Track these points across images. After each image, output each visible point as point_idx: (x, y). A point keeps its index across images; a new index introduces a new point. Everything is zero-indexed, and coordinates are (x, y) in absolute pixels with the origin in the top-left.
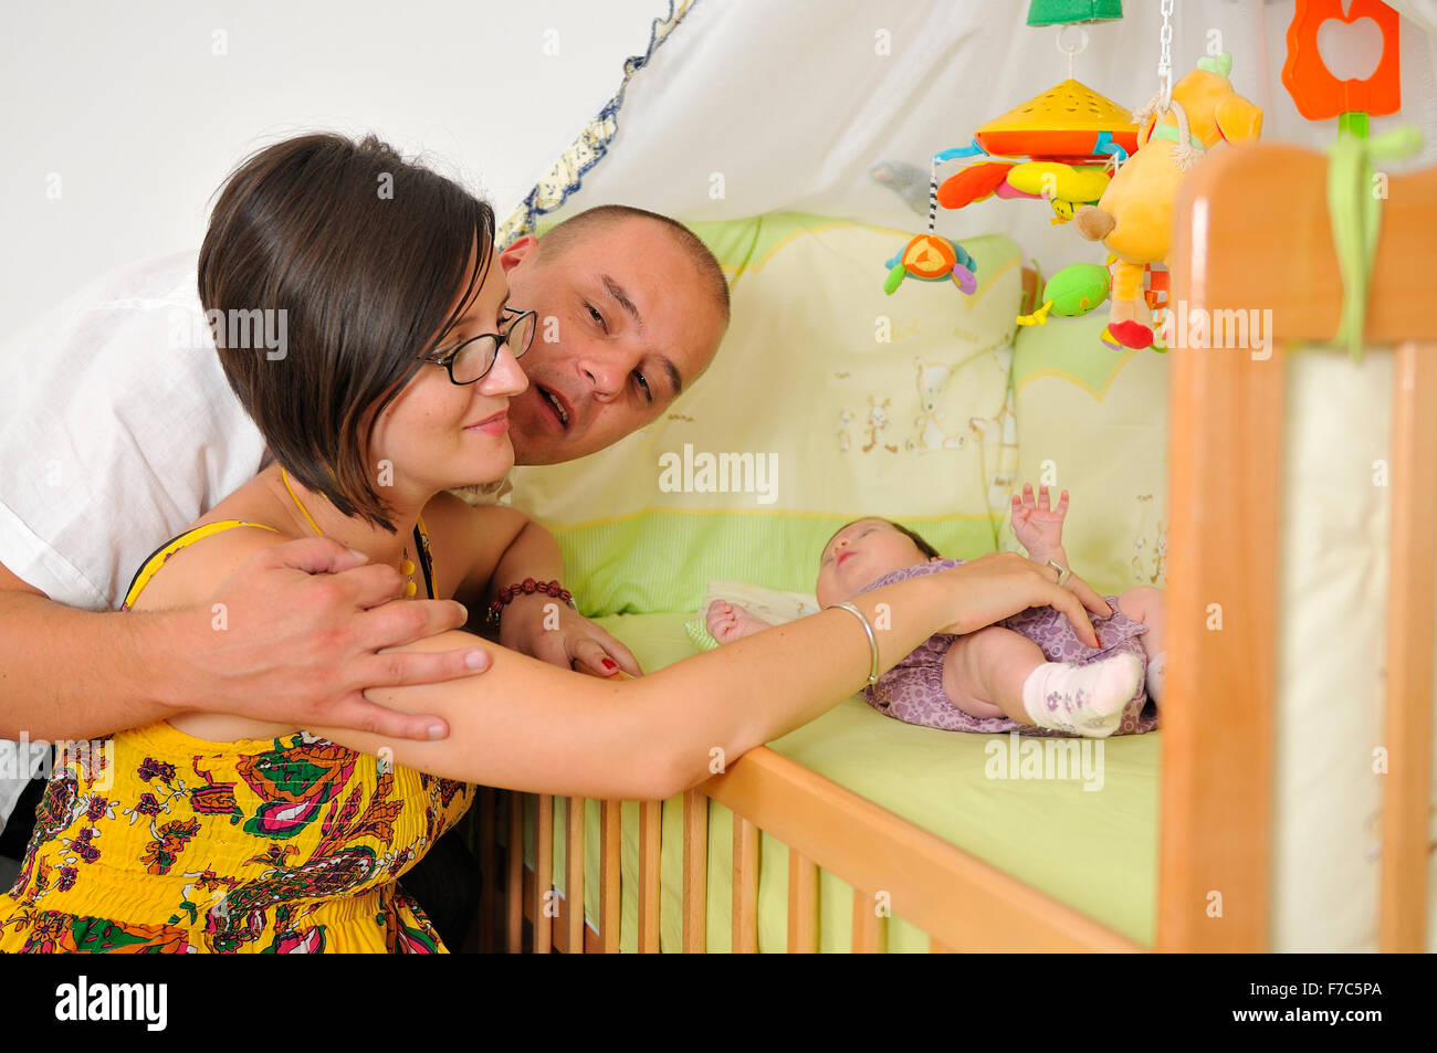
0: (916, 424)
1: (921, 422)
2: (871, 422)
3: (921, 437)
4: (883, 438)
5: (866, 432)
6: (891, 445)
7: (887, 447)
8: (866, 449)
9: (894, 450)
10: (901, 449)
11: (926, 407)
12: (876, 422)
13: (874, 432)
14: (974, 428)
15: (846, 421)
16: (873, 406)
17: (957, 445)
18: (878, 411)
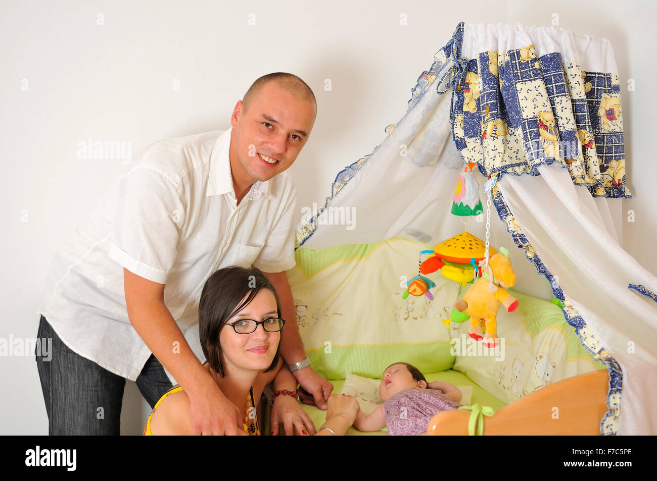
0: (424, 309)
1: (426, 308)
2: (408, 309)
3: (426, 313)
4: (412, 315)
5: (406, 313)
6: (415, 317)
7: (413, 318)
8: (406, 319)
9: (416, 319)
10: (419, 318)
11: (428, 303)
12: (409, 310)
13: (408, 313)
14: (445, 311)
15: (398, 310)
16: (408, 304)
17: (439, 317)
18: (410, 306)
